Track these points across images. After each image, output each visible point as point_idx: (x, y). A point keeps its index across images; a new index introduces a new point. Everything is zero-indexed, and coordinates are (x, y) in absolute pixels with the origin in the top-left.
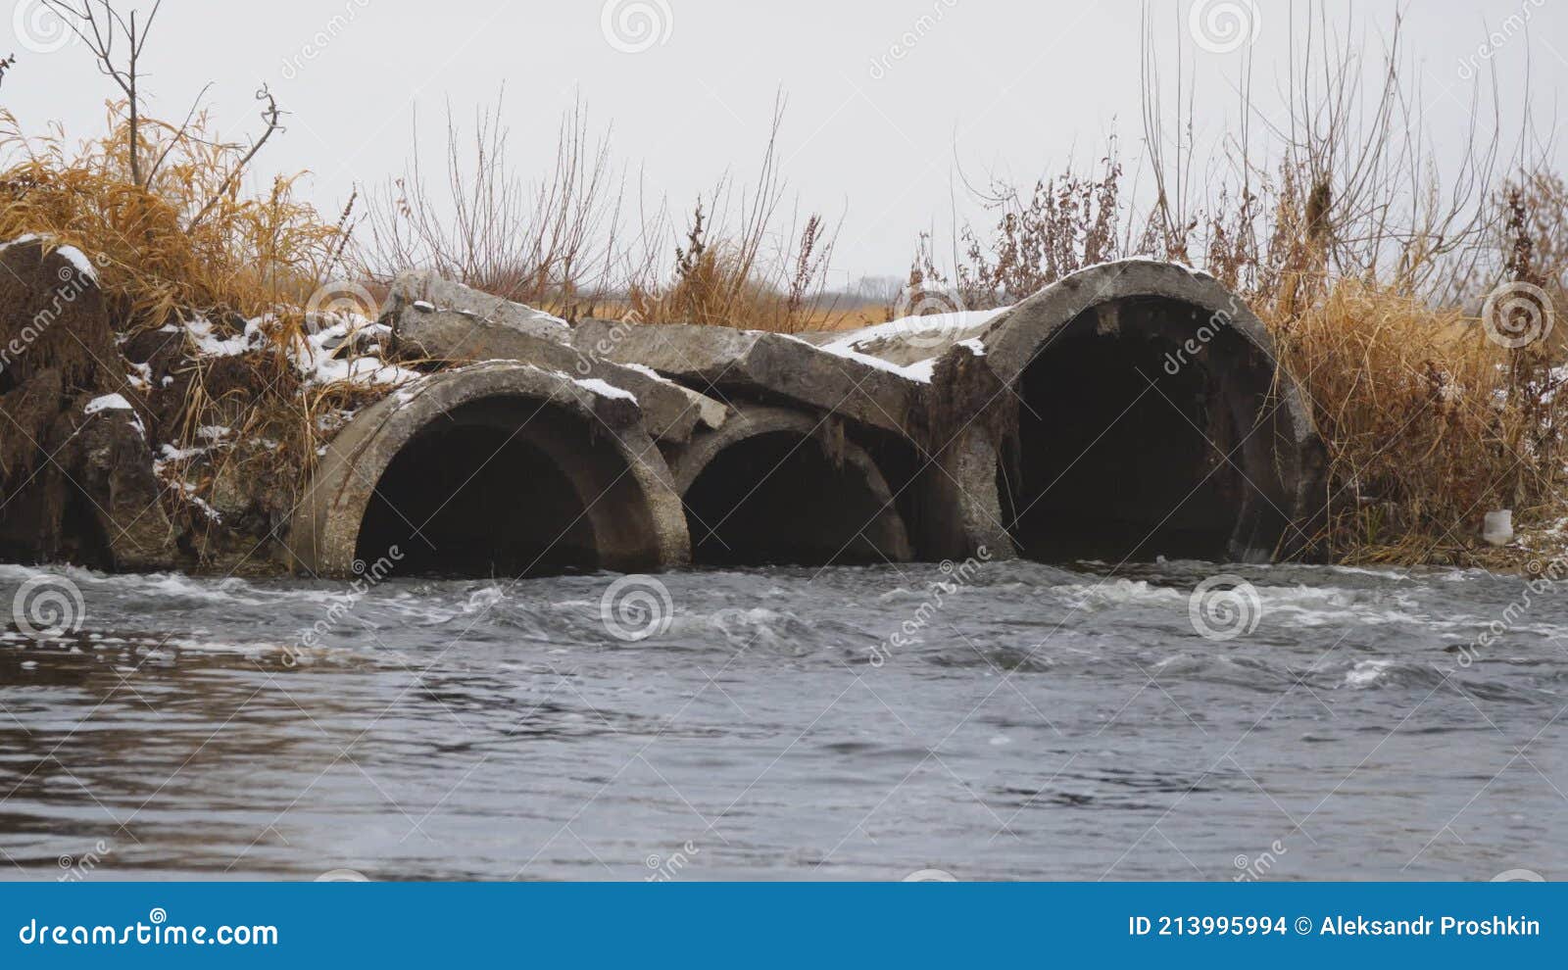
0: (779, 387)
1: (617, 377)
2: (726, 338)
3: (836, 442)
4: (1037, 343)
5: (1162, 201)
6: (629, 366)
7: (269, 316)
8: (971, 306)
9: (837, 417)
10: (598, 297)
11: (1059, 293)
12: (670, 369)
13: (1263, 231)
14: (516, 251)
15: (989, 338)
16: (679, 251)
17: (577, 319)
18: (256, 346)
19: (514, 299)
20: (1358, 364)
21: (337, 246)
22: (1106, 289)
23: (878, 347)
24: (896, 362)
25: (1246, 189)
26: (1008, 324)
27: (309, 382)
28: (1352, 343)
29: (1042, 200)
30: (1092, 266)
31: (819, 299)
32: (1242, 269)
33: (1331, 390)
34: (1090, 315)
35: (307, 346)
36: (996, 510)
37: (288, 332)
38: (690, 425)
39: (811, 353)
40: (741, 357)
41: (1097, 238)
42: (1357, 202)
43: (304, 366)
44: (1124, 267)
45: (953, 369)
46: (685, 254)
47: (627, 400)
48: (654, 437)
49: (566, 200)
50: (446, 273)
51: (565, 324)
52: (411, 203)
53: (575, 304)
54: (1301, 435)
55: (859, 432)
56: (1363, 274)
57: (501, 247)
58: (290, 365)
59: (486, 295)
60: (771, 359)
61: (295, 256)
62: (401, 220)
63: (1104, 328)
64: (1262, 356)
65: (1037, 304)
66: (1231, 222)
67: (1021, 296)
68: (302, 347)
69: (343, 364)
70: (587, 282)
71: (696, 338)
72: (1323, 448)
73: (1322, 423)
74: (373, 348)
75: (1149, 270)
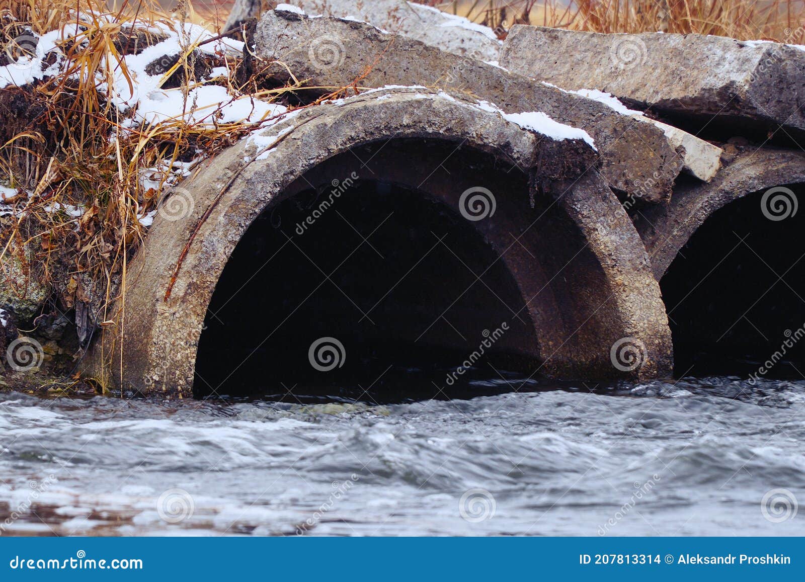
1: (565, 109)
2: (719, 53)
6: (583, 93)
7: (70, 29)
12: (640, 97)
17: (506, 26)
18: (53, 72)
27: (127, 122)
35: (125, 71)
37: (97, 51)
38: (669, 174)
40: (741, 79)
43: (120, 99)
47: (581, 141)
48: (622, 196)
51: (489, 32)
58: (101, 99)
60: (783, 82)
68: (117, 73)
69: (175, 94)
71: (677, 53)
74: (218, 72)
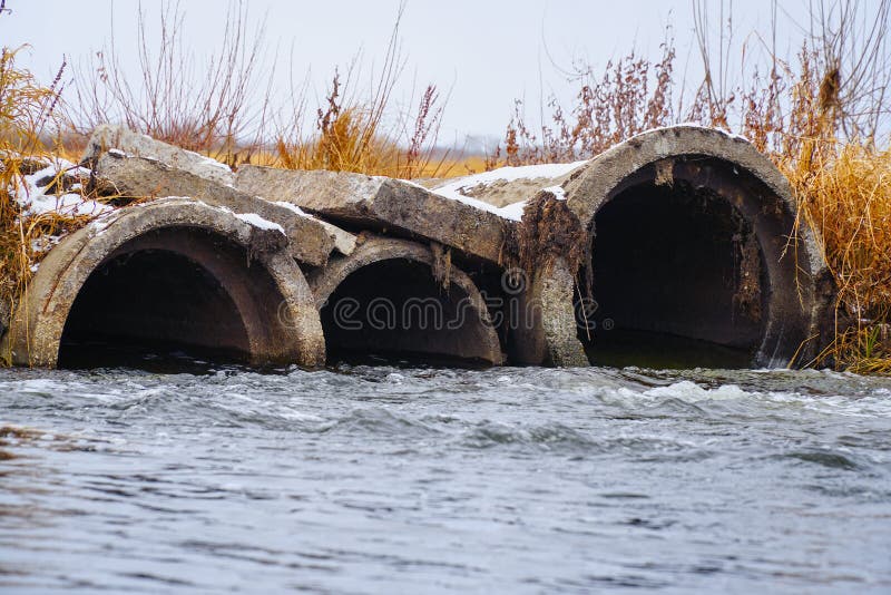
0: (398, 222)
1: (269, 212)
2: (357, 182)
3: (444, 269)
4: (607, 191)
5: (708, 79)
6: (279, 203)
8: (554, 159)
9: (446, 248)
10: (252, 148)
11: (627, 150)
12: (311, 206)
13: (787, 104)
14: (191, 111)
15: (569, 187)
16: (320, 111)
17: (237, 165)
19: (187, 148)
20: (861, 213)
21: (49, 105)
22: (663, 148)
23: (480, 191)
24: (494, 204)
25: (774, 70)
26: (585, 175)
27: (25, 213)
28: (856, 196)
29: (613, 76)
30: (653, 130)
31: (432, 152)
32: (770, 135)
33: (840, 234)
34: (649, 169)
35: (24, 184)
36: (573, 324)
37: (9, 173)
38: (327, 251)
39: (426, 195)
40: (369, 198)
41: (656, 108)
42: (861, 84)
43: (22, 200)
44: (677, 132)
45: (540, 211)
46: (325, 114)
47: (277, 231)
48: (298, 261)
49: (231, 69)
50: (132, 127)
51: (227, 168)
52: (108, 71)
53: (238, 154)
54: (815, 269)
55: (463, 261)
56: (865, 141)
57: (178, 106)
58: (11, 199)
59: (164, 144)
60: (393, 200)
61: (16, 112)
62: (100, 82)
63: (661, 180)
64: (785, 204)
65: (608, 160)
66: (761, 97)
67: (595, 152)
68: (20, 185)
69: (52, 198)
70: (245, 136)
71: (333, 182)
72: (833, 279)
73: (832, 259)
74: (76, 187)
75: (697, 134)
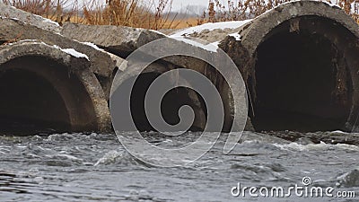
2: (128, 31)
4: (263, 36)
6: (86, 43)
8: (235, 18)
10: (71, 13)
11: (274, 13)
12: (103, 45)
15: (242, 33)
17: (63, 22)
19: (35, 13)
22: (294, 12)
23: (194, 36)
26: (251, 27)
30: (288, 2)
31: (169, 15)
34: (286, 23)
38: (112, 69)
40: (134, 40)
44: (301, 3)
45: (227, 46)
47: (84, 58)
48: (96, 74)
51: (57, 24)
53: (62, 16)
59: (23, 11)
63: (292, 29)
65: (264, 18)
67: (257, 15)
70: (67, 6)
71: (115, 31)
